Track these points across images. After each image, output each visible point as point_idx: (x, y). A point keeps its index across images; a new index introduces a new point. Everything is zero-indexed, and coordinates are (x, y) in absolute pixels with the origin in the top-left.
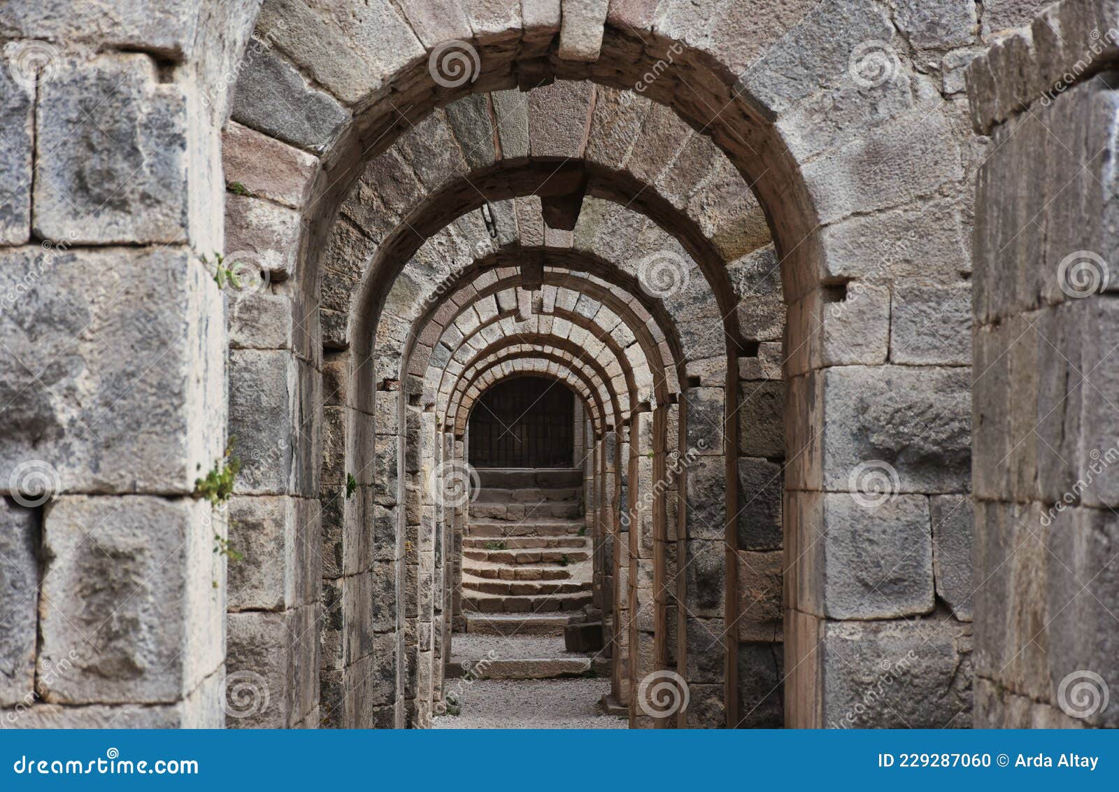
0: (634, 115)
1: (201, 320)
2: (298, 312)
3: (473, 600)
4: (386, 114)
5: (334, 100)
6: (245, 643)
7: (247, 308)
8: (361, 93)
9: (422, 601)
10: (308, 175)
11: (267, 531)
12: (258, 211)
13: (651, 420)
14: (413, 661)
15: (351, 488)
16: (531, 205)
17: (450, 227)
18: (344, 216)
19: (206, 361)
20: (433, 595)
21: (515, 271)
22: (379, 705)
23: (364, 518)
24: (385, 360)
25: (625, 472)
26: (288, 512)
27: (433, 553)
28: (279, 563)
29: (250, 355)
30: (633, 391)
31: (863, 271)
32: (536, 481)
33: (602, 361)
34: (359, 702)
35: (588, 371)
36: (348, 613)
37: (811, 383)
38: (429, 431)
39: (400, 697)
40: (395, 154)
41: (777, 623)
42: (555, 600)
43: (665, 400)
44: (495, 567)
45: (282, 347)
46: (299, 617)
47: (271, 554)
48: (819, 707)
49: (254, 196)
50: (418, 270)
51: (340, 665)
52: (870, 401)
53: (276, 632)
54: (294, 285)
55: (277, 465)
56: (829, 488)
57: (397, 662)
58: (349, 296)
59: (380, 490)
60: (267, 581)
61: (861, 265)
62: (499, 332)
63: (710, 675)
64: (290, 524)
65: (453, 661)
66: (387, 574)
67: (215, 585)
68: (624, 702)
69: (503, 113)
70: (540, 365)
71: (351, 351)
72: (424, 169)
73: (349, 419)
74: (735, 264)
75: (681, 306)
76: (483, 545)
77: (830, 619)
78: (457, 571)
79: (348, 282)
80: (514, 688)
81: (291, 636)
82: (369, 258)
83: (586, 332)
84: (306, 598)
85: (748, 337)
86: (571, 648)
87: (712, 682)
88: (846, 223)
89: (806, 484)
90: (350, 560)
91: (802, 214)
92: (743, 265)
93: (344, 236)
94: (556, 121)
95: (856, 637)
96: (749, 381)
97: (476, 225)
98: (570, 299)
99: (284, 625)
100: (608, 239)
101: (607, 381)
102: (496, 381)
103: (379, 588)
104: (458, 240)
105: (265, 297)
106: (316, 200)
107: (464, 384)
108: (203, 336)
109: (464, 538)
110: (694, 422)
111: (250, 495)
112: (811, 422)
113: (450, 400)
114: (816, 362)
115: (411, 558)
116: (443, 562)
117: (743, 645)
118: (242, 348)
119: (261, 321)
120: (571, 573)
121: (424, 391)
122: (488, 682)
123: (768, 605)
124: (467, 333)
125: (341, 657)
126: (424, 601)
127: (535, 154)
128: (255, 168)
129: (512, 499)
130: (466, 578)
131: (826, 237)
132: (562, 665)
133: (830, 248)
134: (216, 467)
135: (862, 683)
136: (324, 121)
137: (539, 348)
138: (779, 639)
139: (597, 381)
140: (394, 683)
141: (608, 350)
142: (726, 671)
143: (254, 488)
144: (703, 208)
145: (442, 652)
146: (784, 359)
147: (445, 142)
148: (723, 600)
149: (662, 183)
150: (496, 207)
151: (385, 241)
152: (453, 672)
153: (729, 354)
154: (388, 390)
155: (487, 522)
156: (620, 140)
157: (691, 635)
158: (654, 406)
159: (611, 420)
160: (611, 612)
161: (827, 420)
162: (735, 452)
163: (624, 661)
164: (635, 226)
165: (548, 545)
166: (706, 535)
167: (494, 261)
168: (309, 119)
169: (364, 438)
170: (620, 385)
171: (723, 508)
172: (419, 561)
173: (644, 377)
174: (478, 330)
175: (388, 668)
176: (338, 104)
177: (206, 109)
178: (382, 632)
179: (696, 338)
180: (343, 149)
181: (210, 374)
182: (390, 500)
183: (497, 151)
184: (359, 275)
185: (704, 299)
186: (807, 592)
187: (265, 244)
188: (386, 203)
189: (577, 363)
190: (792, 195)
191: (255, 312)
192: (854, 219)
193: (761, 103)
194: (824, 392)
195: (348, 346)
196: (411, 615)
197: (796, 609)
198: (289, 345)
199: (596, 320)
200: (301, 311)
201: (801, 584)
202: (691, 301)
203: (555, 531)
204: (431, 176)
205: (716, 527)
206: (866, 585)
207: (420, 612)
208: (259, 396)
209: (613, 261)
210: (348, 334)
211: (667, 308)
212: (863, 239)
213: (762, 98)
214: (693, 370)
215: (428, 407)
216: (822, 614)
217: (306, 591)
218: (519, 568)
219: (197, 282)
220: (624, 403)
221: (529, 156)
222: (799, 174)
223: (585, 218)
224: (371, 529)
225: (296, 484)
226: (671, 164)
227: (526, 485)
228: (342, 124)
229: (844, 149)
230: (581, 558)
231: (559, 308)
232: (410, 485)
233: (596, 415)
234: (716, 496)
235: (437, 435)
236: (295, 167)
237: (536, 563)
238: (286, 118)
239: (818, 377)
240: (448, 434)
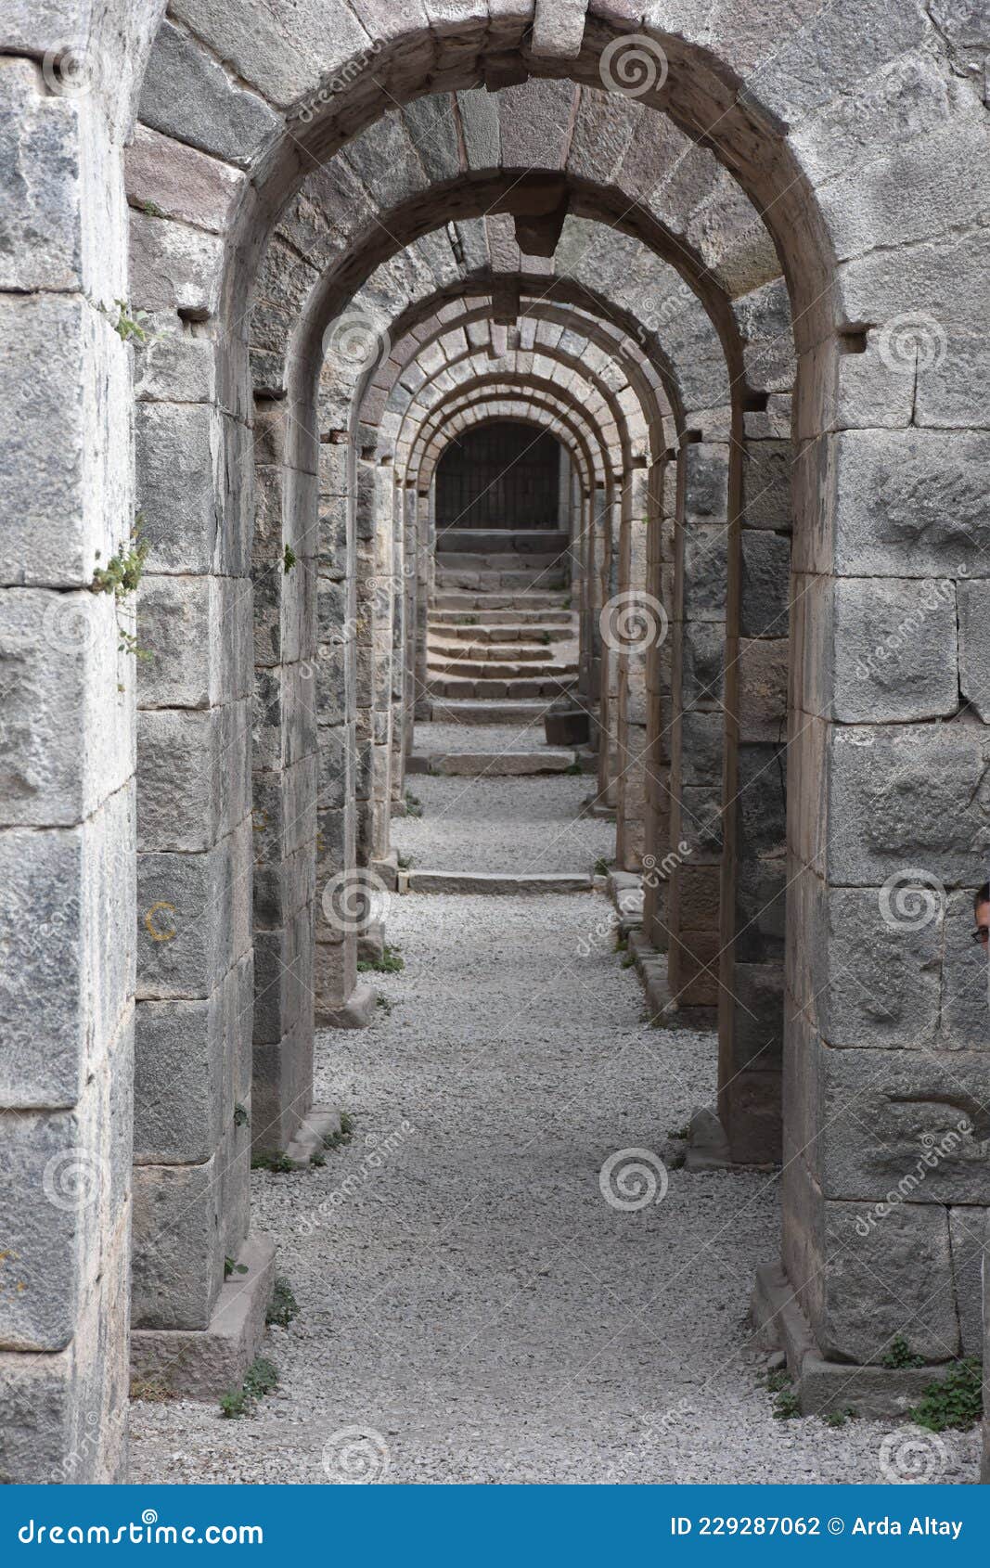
0: (625, 118)
1: (98, 380)
2: (223, 358)
3: (439, 683)
4: (327, 119)
5: (264, 102)
6: (163, 744)
7: (161, 353)
8: (295, 94)
9: (376, 687)
10: (233, 194)
11: (189, 616)
12: (173, 236)
13: (646, 478)
14: (367, 758)
15: (289, 561)
16: (504, 224)
17: (410, 249)
18: (279, 236)
19: (107, 428)
20: (390, 678)
21: (486, 300)
22: (326, 809)
23: (305, 594)
24: (332, 406)
25: (616, 538)
26: (212, 594)
27: (391, 631)
28: (201, 652)
29: (166, 409)
30: (626, 443)
31: (886, 316)
32: (515, 545)
33: (591, 407)
34: (300, 807)
35: (575, 417)
36: (287, 707)
37: (822, 448)
38: (385, 486)
39: (350, 798)
40: (341, 162)
41: (780, 721)
42: (534, 685)
43: (663, 455)
44: (465, 645)
45: (204, 400)
46: (227, 715)
47: (192, 642)
48: (824, 822)
49: (169, 218)
50: (370, 300)
51: (278, 765)
52: (890, 470)
53: (199, 733)
54: (216, 324)
55: (199, 540)
56: (840, 573)
57: (347, 760)
58: (286, 333)
59: (326, 560)
60: (188, 675)
61: (884, 309)
62: (469, 370)
63: (708, 777)
64: (214, 608)
65: (415, 754)
66: (334, 659)
67: (121, 689)
68: (612, 803)
69: (468, 115)
70: (520, 409)
71: (289, 399)
72: (375, 181)
73: (287, 481)
74: (742, 300)
75: (680, 346)
76: (451, 619)
77: (838, 723)
78: (420, 650)
79: (284, 317)
80: (487, 785)
81: (217, 737)
82: (310, 289)
83: (573, 372)
84: (234, 693)
85: (756, 388)
86: (553, 740)
87: (710, 784)
88: (868, 259)
89: (815, 566)
90: (288, 646)
91: (817, 247)
92: (751, 301)
93: (280, 261)
94: (532, 123)
95: (867, 743)
96: (756, 440)
97: (440, 246)
98: (553, 334)
99: (209, 725)
100: (595, 264)
101: (597, 430)
102: (467, 427)
103: (325, 675)
104: (418, 264)
105: (182, 340)
106: (243, 222)
107: (428, 431)
108: (103, 400)
109: (429, 611)
110: (693, 484)
111: (167, 574)
112: (823, 494)
113: (412, 451)
114: (829, 426)
115: (363, 639)
116: (403, 641)
117: (744, 746)
118: (156, 400)
119: (179, 369)
120: (554, 653)
121: (379, 441)
122: (455, 779)
123: (772, 702)
124: (431, 372)
125: (278, 757)
126: (381, 687)
127: (508, 165)
128: (170, 183)
129: (485, 565)
130: (432, 658)
131: (844, 275)
132: (541, 759)
133: (848, 288)
134: (121, 551)
135: (874, 795)
136: (252, 128)
137: (517, 390)
138: (783, 740)
139: (585, 429)
140: (344, 784)
141: (597, 394)
142: (724, 774)
143: (172, 566)
144: (705, 232)
145: (402, 746)
146: (795, 413)
147: (400, 148)
148: (723, 692)
149: (658, 201)
150: (462, 224)
151: (329, 268)
152: (416, 766)
153: (734, 405)
154: (336, 443)
155: (456, 593)
156: (608, 149)
157: (686, 731)
158: (650, 463)
159: (601, 476)
160: (598, 699)
161: (841, 492)
162: (740, 526)
163: (613, 755)
164: (628, 248)
165: (527, 620)
166: (706, 615)
167: (459, 289)
168: (233, 124)
169: (304, 503)
170: (611, 435)
171: (725, 586)
172: (374, 641)
173: (638, 426)
174: (444, 368)
175: (336, 765)
176: (268, 107)
177: (103, 125)
178: (330, 726)
179: (698, 384)
180: (274, 162)
181: (113, 443)
182: (338, 573)
183: (463, 160)
184: (299, 308)
185: (708, 337)
186: (814, 690)
187: (183, 276)
188: (329, 221)
189: (563, 408)
190: (806, 223)
191: (172, 358)
192: (876, 254)
193: (770, 112)
194: (837, 461)
195: (285, 393)
196: (363, 705)
197: (802, 710)
198: (212, 397)
199: (583, 358)
200: (226, 356)
201: (808, 682)
202: (693, 340)
203: (535, 604)
204: (384, 190)
205: (717, 607)
206: (881, 684)
207: (375, 700)
208: (176, 458)
209: (601, 291)
210: (285, 379)
211: (665, 349)
212: (887, 278)
213: (772, 106)
214: (693, 422)
215: (385, 460)
216: (829, 717)
217: (234, 685)
218: (494, 647)
219: (93, 337)
220: (616, 457)
221: (500, 167)
222: (814, 199)
223: (569, 239)
224: (315, 607)
225: (221, 562)
226: (668, 176)
227: (502, 550)
228: (273, 131)
229: (867, 169)
230: (567, 635)
231: (540, 344)
232: (362, 554)
233: (584, 468)
234: (718, 571)
235: (396, 493)
236: (217, 184)
237: (513, 641)
238: (204, 123)
239: (831, 442)
240: (409, 490)
